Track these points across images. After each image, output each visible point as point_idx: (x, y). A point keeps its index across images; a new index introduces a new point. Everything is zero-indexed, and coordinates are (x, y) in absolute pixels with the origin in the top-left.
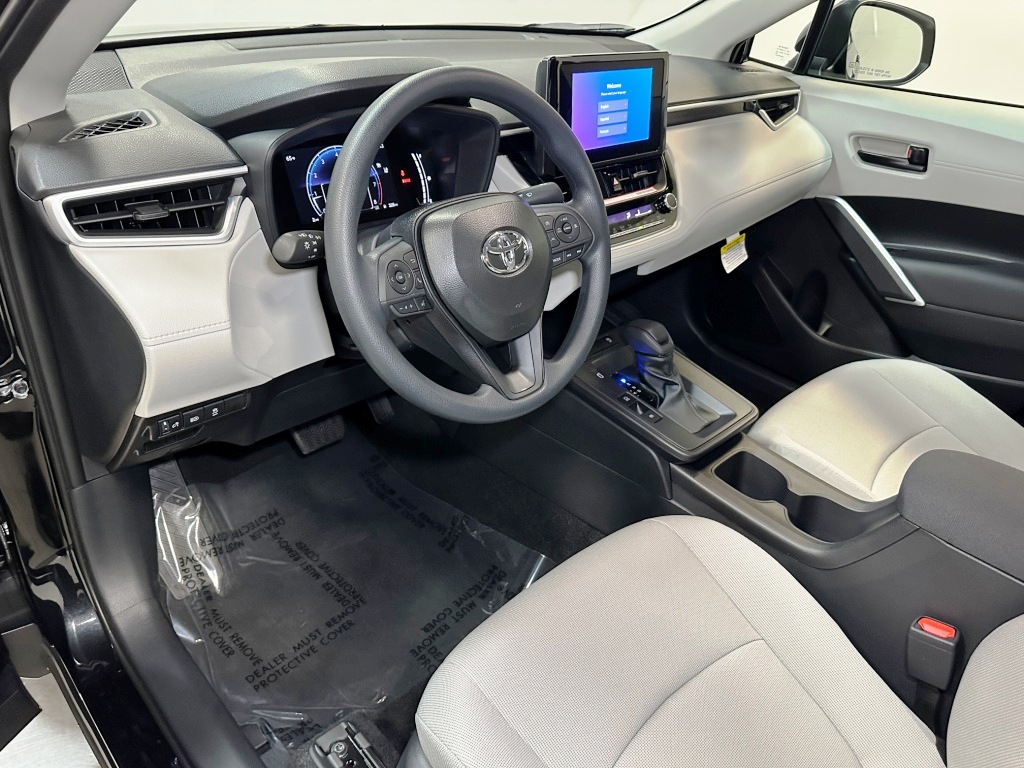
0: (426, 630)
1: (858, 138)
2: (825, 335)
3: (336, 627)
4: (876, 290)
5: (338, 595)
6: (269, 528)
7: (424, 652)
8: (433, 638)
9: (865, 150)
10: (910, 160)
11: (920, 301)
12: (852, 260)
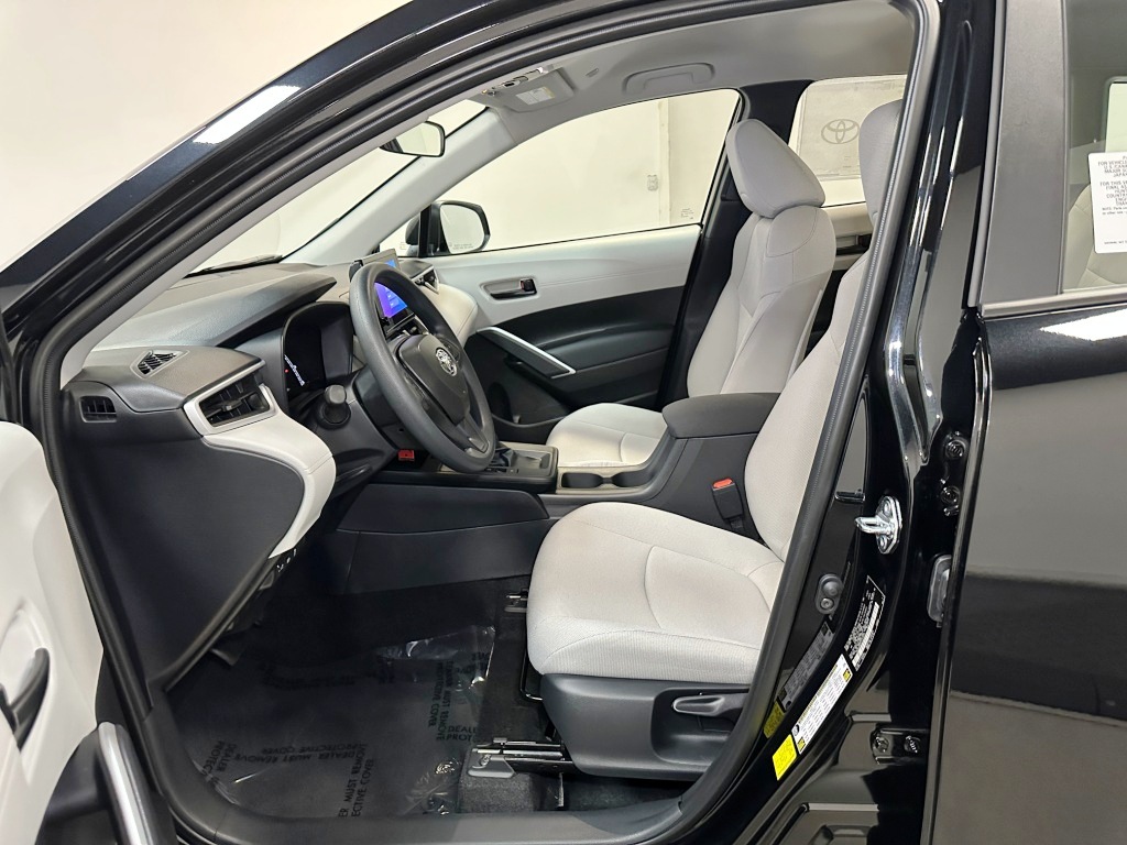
0: (432, 723)
1: (486, 286)
2: (520, 422)
3: (363, 769)
4: (543, 375)
5: (338, 756)
6: (227, 755)
7: (446, 734)
8: (443, 723)
9: (494, 292)
10: (525, 289)
11: (572, 371)
12: (519, 363)
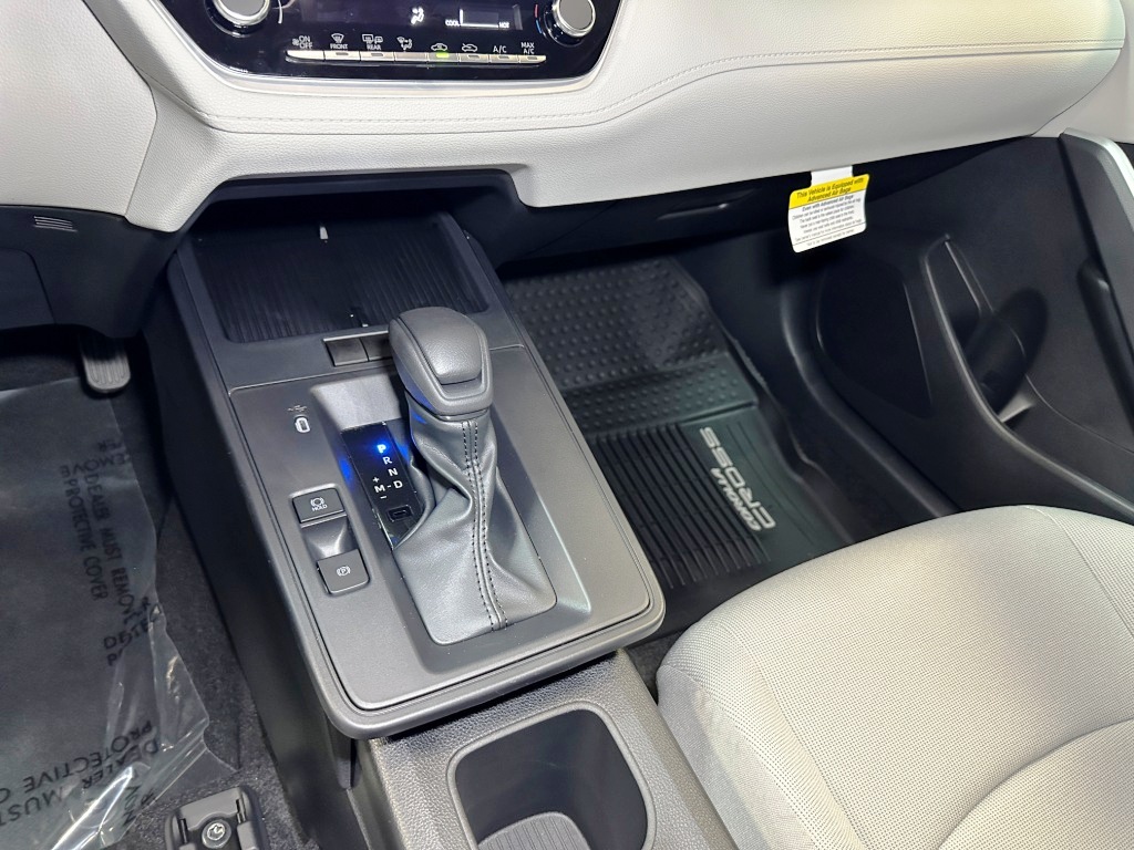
2: (1012, 425)
12: (1103, 284)
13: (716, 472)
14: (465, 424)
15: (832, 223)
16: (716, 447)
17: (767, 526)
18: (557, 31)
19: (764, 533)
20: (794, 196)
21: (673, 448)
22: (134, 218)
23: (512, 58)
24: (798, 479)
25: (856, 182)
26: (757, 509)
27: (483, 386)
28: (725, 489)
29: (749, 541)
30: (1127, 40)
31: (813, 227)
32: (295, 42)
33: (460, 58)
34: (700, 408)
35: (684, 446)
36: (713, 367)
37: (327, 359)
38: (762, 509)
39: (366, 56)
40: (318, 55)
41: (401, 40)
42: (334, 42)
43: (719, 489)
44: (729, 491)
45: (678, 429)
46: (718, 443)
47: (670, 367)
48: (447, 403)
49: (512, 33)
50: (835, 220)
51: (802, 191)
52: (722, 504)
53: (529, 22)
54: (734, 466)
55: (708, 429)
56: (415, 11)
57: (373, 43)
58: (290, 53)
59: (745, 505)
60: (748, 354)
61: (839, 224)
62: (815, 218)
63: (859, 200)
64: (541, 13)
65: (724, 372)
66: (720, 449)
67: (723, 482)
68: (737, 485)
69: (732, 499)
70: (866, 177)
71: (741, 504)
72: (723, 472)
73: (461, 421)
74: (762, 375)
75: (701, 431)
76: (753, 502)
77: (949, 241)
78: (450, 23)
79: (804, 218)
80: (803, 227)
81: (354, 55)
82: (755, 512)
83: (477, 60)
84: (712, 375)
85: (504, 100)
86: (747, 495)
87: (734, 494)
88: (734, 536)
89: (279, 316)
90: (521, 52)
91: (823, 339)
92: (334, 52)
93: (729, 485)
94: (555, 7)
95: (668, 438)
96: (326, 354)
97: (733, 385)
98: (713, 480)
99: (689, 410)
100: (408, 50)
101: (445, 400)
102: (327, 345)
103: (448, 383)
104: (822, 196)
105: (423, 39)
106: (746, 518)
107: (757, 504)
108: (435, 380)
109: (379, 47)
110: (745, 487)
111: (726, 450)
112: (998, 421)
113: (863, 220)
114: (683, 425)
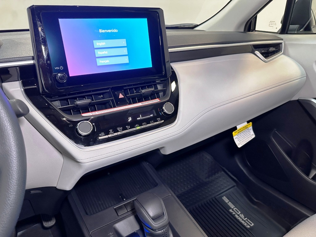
13: (231, 210)
14: (162, 231)
15: (246, 137)
16: (228, 202)
17: (252, 225)
18: (165, 113)
19: (251, 228)
20: (234, 133)
21: (216, 205)
22: (59, 187)
23: (155, 123)
24: (255, 207)
25: (249, 125)
26: (247, 220)
27: (165, 217)
28: (235, 216)
29: (248, 232)
30: (306, 74)
31: (241, 140)
32: (100, 135)
33: (143, 127)
34: (220, 190)
35: (219, 204)
36: (220, 177)
37: (116, 214)
38: (248, 220)
39: (119, 133)
40: (107, 136)
41: (127, 127)
42: (110, 132)
43: (233, 216)
44: (237, 216)
45: (216, 199)
46: (229, 201)
47: (207, 180)
48: (156, 226)
49: (154, 117)
50: (246, 136)
51: (235, 131)
52: (236, 221)
53: (157, 113)
54: (235, 207)
55: (224, 197)
56: (129, 118)
57: (120, 129)
58: (99, 138)
59: (243, 220)
60: (229, 171)
61: (248, 137)
62: (241, 137)
63: (251, 129)
64: (160, 110)
65: (224, 178)
66: (230, 203)
67: (234, 213)
68: (238, 213)
69: (238, 219)
70: (251, 123)
71: (241, 220)
72: (233, 210)
73: (161, 230)
74: (235, 177)
75: (223, 198)
76: (245, 218)
77: (276, 131)
78: (138, 119)
79: (238, 138)
80: (238, 140)
81: (116, 134)
82: (246, 221)
83: (147, 126)
84: (221, 179)
85: (155, 134)
86: (242, 216)
87: (238, 217)
88: (242, 231)
89: (100, 203)
90: (157, 121)
91: (250, 163)
92: (110, 135)
93: (236, 214)
94: (164, 108)
95: (213, 203)
96: (115, 213)
97: (228, 181)
98: (231, 213)
99: (217, 192)
100: (129, 129)
101: (155, 224)
102: (115, 209)
103: (155, 219)
104: (241, 131)
105: (132, 125)
106: (245, 224)
107: (246, 218)
108: (151, 219)
109: (122, 130)
110: (241, 214)
111: (231, 202)
112: (310, 179)
113: (254, 134)
114: (217, 197)
